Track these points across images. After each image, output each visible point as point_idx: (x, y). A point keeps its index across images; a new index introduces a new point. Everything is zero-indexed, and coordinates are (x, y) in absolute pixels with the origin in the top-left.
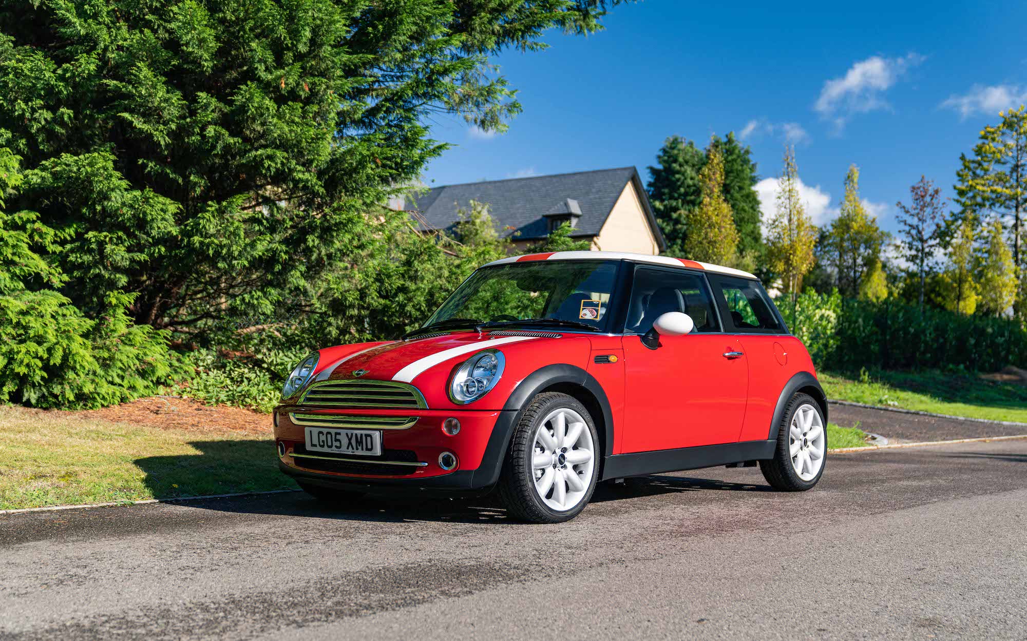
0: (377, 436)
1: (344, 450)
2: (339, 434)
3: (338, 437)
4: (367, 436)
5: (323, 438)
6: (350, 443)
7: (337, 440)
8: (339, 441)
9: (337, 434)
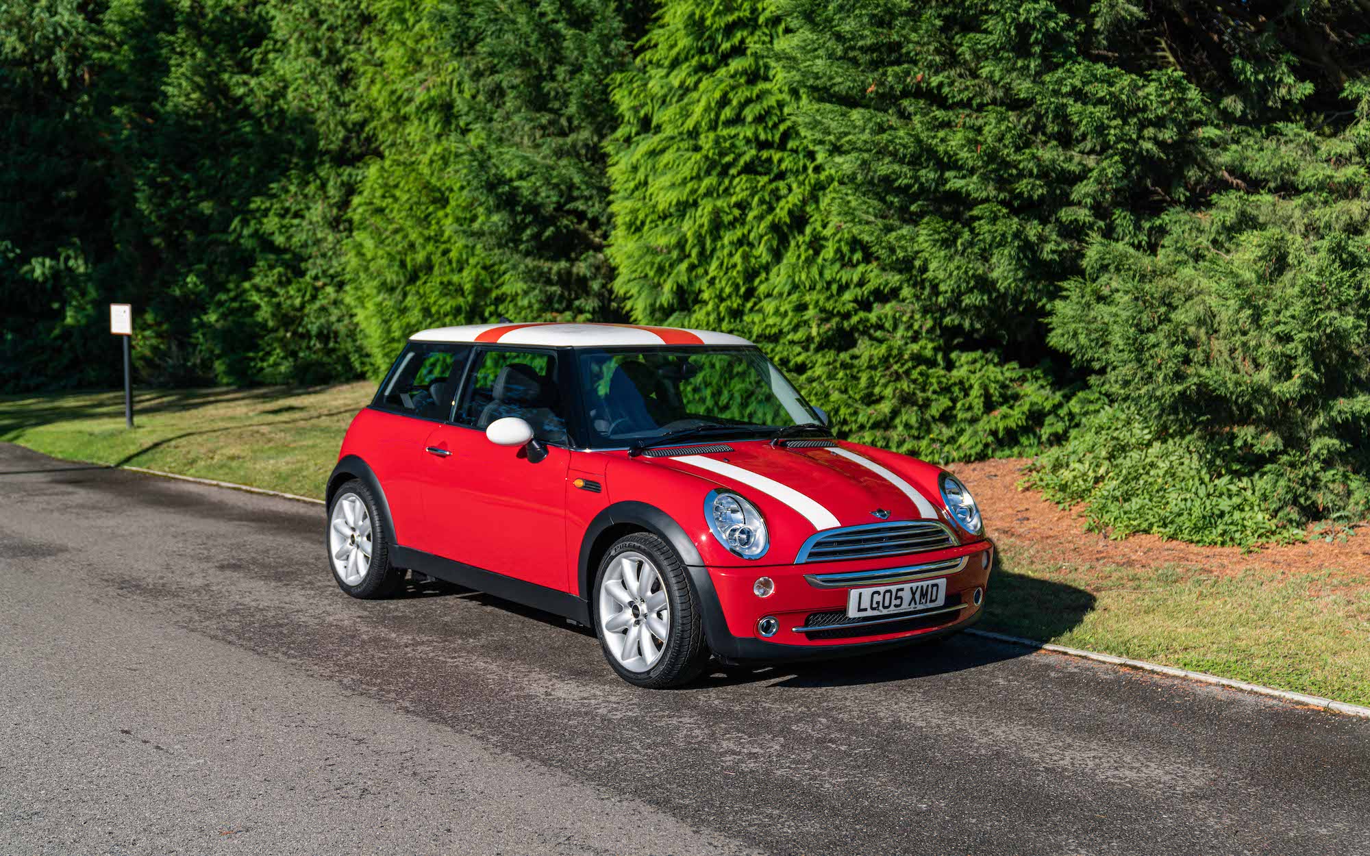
0: (942, 582)
1: (905, 607)
2: (902, 590)
3: (900, 594)
4: (933, 585)
5: (877, 598)
6: (913, 598)
7: (897, 598)
8: (901, 598)
9: (898, 590)
